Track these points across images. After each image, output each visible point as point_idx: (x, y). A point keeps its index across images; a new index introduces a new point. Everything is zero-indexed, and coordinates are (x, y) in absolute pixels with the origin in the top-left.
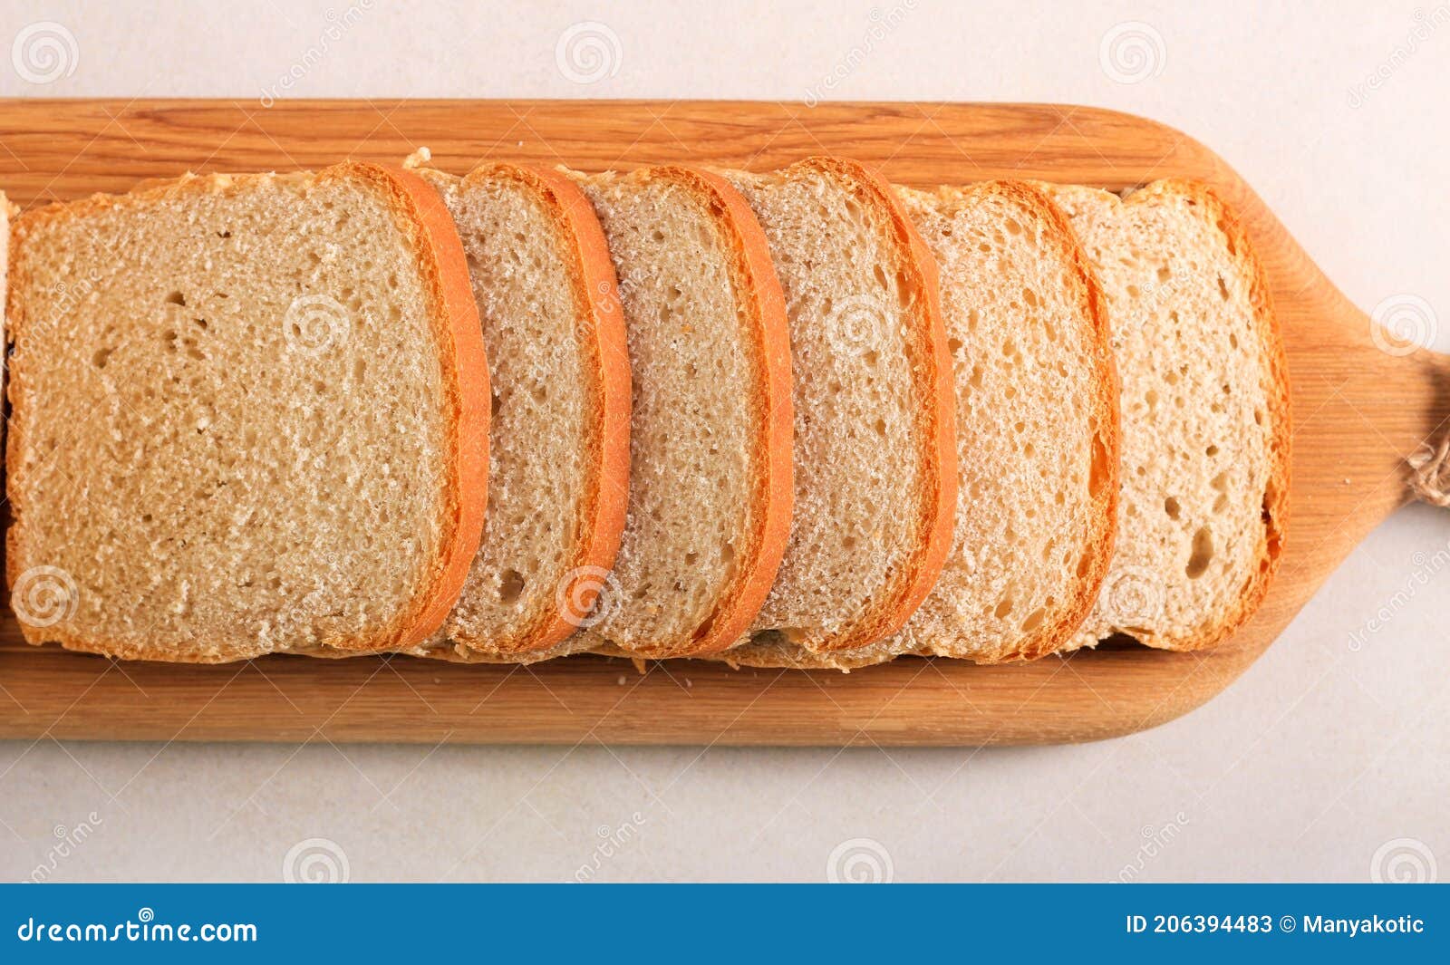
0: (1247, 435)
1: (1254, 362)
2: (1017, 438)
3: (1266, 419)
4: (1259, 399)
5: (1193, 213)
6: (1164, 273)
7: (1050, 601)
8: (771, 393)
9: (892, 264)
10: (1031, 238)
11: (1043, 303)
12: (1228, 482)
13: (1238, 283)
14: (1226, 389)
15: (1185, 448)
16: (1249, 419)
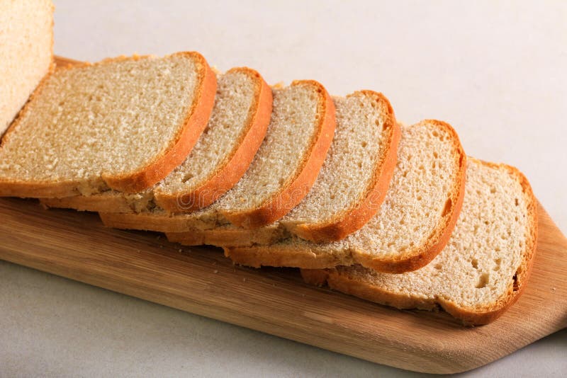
0: (514, 249)
1: (523, 228)
2: (415, 194)
3: (524, 246)
4: (523, 239)
5: (511, 177)
6: (493, 191)
7: (412, 244)
8: (320, 137)
9: (383, 120)
10: (441, 139)
11: (440, 157)
12: (502, 262)
13: (523, 202)
14: (509, 233)
15: (485, 246)
16: (517, 244)
